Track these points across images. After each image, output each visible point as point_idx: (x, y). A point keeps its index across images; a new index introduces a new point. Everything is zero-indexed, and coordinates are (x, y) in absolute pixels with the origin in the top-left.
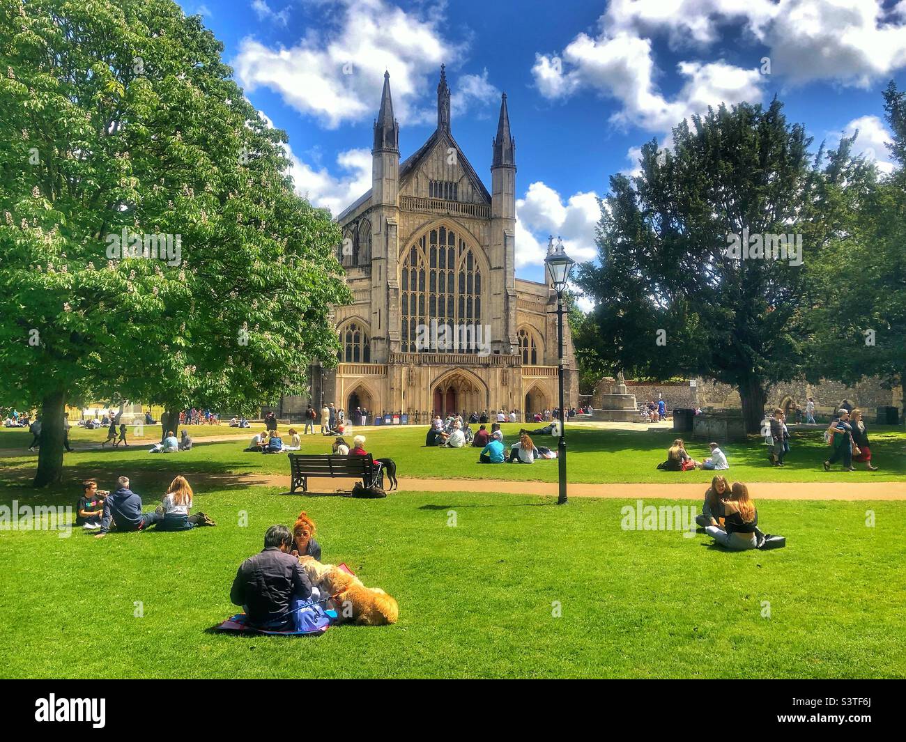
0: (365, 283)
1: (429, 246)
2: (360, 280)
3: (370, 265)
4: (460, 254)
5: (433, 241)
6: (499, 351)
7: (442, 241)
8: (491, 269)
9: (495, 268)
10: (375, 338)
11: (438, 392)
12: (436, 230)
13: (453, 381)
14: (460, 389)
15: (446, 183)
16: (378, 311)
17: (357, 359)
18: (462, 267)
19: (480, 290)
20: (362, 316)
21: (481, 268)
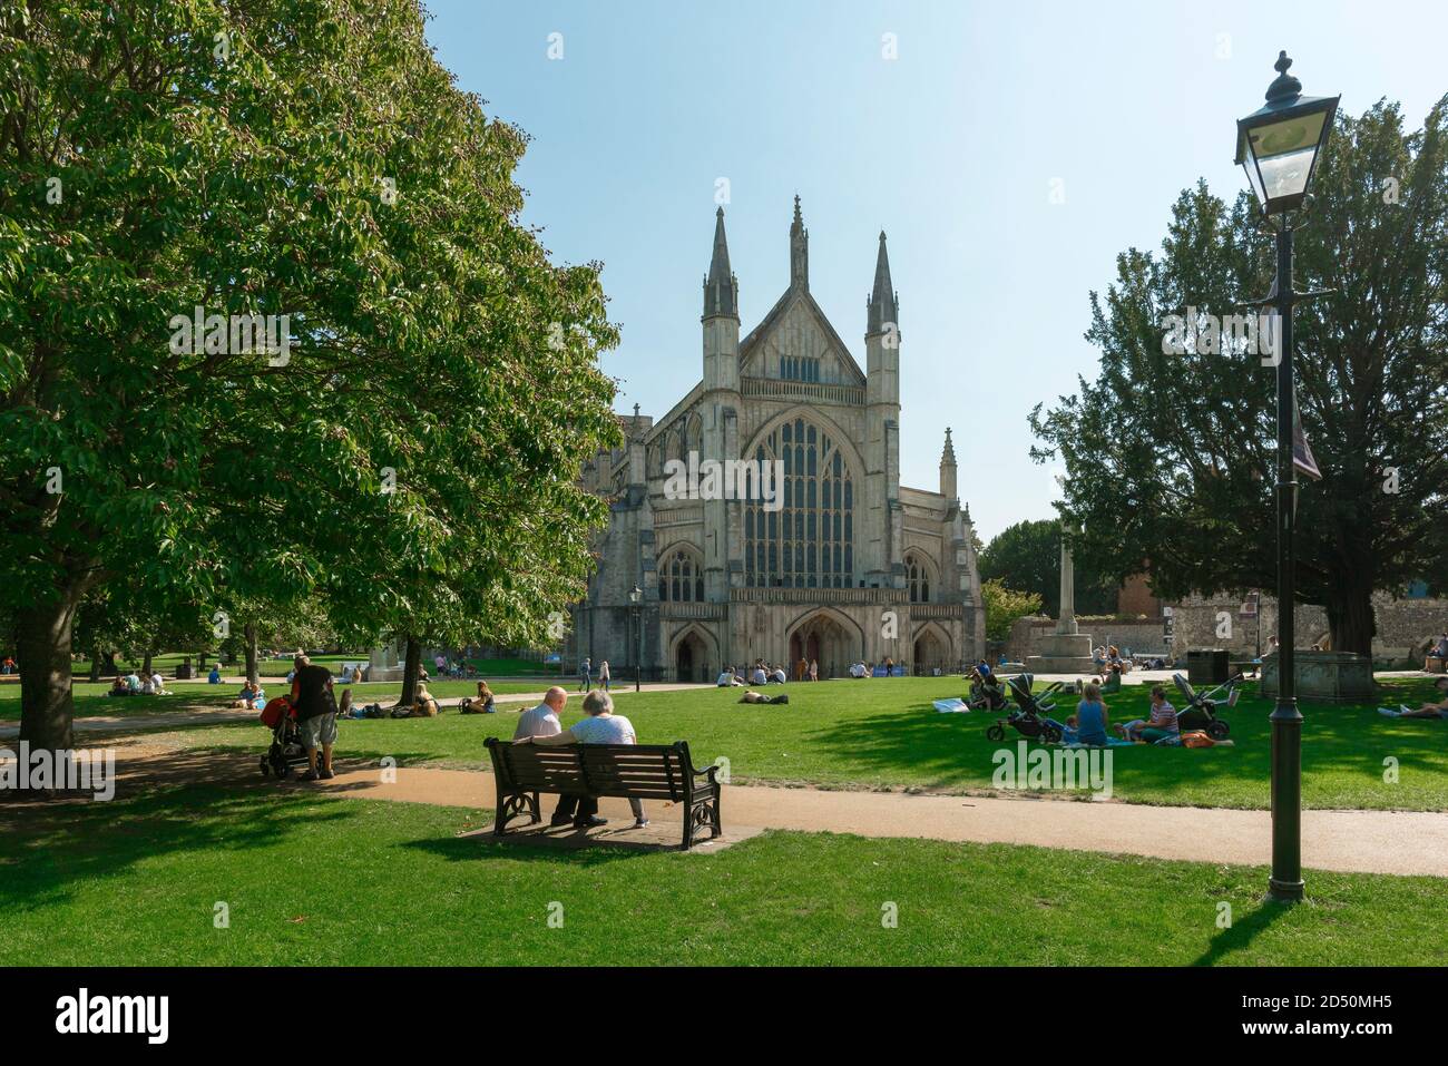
1: (781, 444)
4: (824, 454)
5: (787, 438)
7: (799, 438)
8: (867, 474)
9: (872, 474)
10: (710, 570)
11: (796, 639)
12: (791, 423)
13: (816, 624)
14: (826, 635)
15: (804, 359)
16: (713, 534)
17: (687, 598)
18: (827, 472)
19: (851, 503)
20: (692, 540)
21: (851, 474)
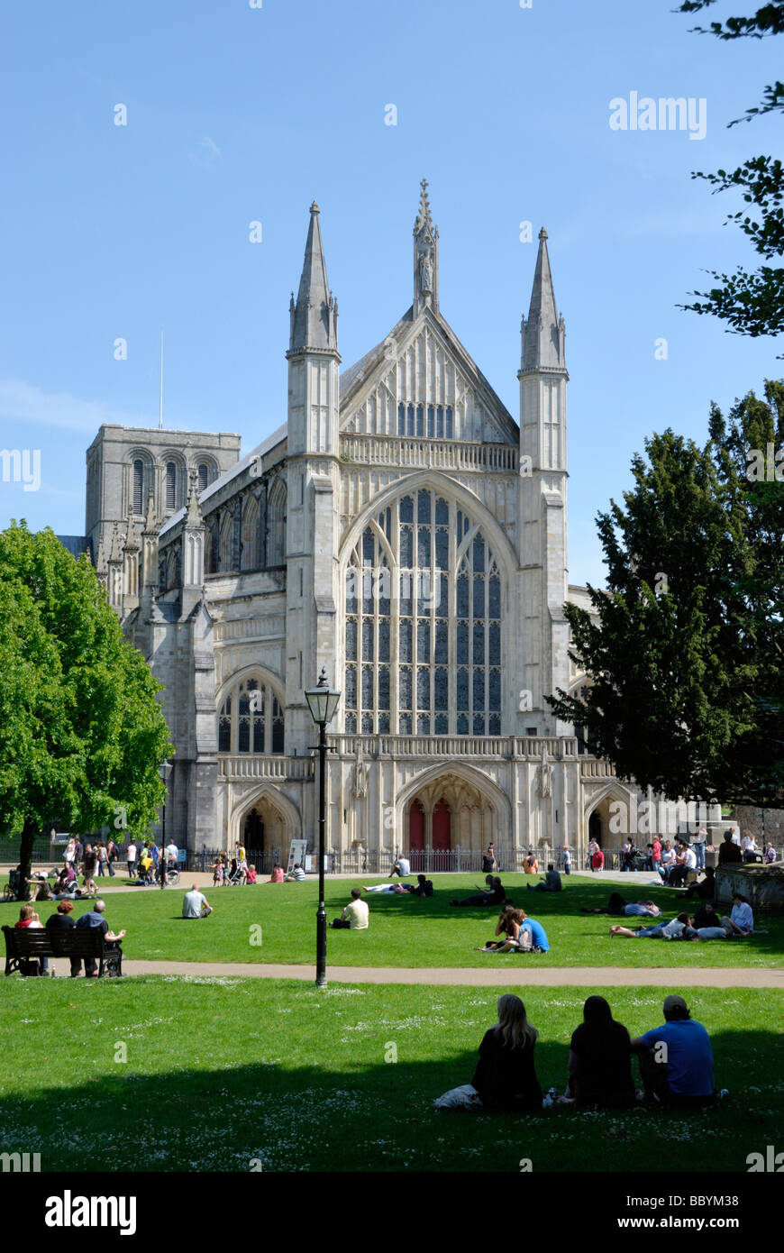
0: (274, 601)
1: (398, 527)
2: (265, 594)
3: (284, 568)
4: (459, 541)
5: (406, 516)
6: (535, 729)
7: (424, 517)
8: (519, 569)
9: (528, 568)
10: (293, 707)
11: (415, 811)
12: (412, 496)
13: (445, 788)
14: (459, 803)
15: (440, 406)
16: (297, 655)
17: (259, 747)
18: (463, 564)
19: (499, 610)
20: (268, 663)
21: (500, 566)
